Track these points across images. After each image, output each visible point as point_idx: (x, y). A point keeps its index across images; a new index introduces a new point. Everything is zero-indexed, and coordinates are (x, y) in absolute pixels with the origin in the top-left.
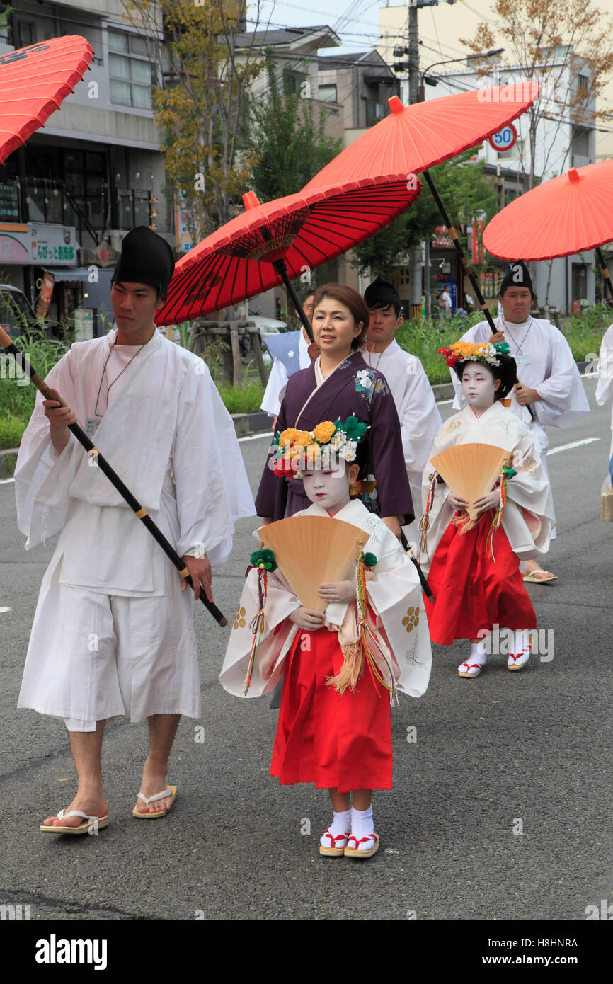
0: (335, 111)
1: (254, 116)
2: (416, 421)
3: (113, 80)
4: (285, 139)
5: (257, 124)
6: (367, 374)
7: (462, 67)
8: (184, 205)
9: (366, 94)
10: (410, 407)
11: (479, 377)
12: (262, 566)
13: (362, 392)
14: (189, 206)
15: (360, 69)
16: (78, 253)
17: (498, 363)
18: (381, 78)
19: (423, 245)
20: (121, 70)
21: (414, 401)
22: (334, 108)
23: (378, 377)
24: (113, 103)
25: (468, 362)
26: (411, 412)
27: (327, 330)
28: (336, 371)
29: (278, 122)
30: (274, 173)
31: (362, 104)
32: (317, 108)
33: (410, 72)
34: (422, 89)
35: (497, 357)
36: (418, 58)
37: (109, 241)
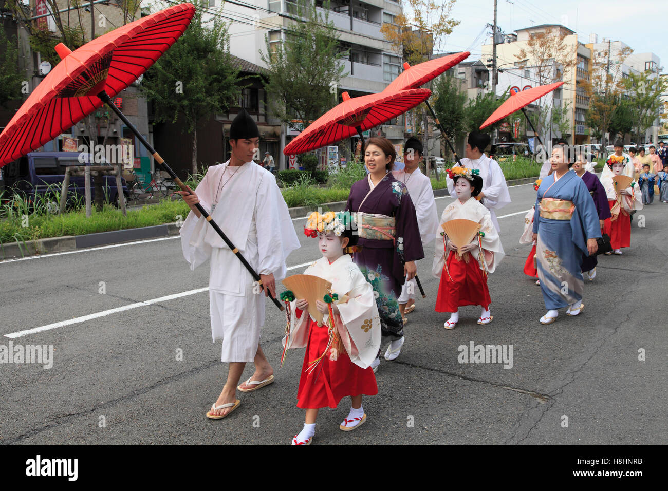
0: (464, 82)
1: (435, 84)
2: (424, 209)
3: (385, 72)
4: (446, 92)
5: (436, 87)
6: (398, 184)
7: (512, 66)
8: (408, 116)
9: (476, 76)
10: (422, 202)
11: (464, 184)
12: (287, 300)
13: (396, 194)
14: (410, 116)
15: (474, 67)
16: (370, 133)
17: (472, 179)
18: (481, 70)
19: (496, 131)
20: (387, 68)
21: (424, 199)
22: (464, 81)
23: (403, 186)
24: (384, 80)
25: (458, 177)
26: (422, 204)
27: (371, 161)
28: (381, 182)
29: (444, 86)
30: (442, 104)
31: (474, 80)
32: (458, 81)
33: (493, 68)
34: (498, 74)
35: (473, 176)
36: (496, 63)
37: (381, 129)
